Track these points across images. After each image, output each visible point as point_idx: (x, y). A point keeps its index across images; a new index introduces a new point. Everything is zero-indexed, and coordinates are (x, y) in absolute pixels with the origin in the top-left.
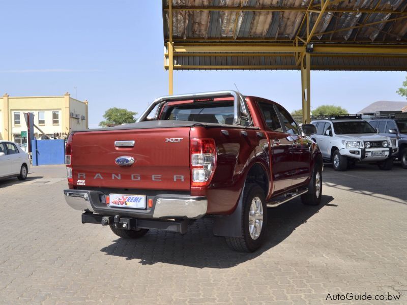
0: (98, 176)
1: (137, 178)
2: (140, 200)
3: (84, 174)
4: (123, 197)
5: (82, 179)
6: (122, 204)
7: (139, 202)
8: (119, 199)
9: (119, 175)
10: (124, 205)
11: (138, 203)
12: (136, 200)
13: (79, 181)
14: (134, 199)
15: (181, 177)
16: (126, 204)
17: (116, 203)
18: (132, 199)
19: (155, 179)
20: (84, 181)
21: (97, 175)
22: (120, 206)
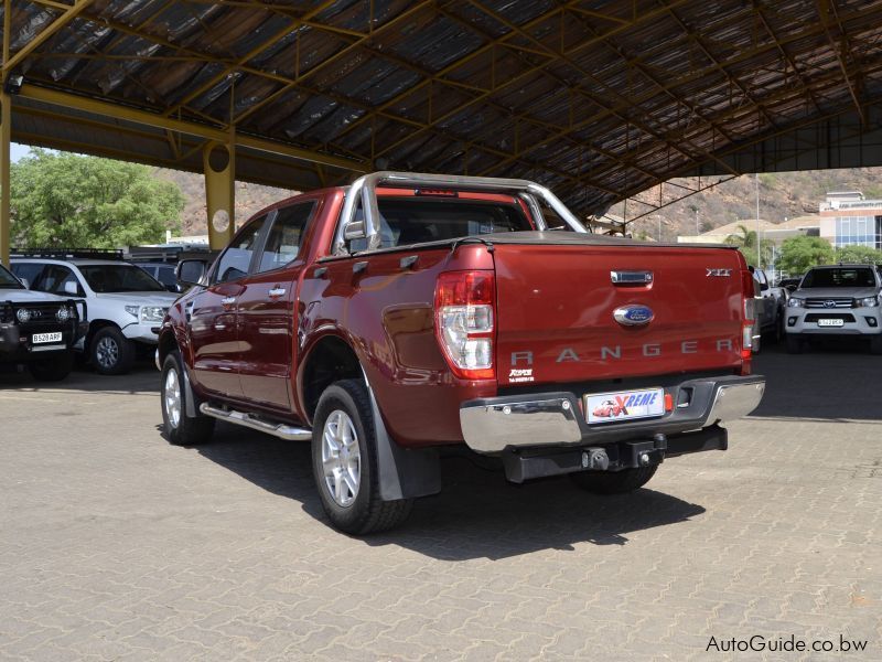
0: (568, 355)
1: (654, 352)
2: (654, 398)
3: (530, 354)
4: (618, 399)
5: (522, 365)
6: (617, 415)
7: (652, 403)
8: (610, 403)
9: (618, 348)
10: (622, 416)
11: (650, 406)
12: (646, 400)
13: (514, 372)
14: (641, 398)
15: (726, 343)
16: (626, 413)
17: (602, 415)
18: (638, 400)
19: (687, 349)
20: (529, 372)
21: (565, 352)
22: (613, 418)
